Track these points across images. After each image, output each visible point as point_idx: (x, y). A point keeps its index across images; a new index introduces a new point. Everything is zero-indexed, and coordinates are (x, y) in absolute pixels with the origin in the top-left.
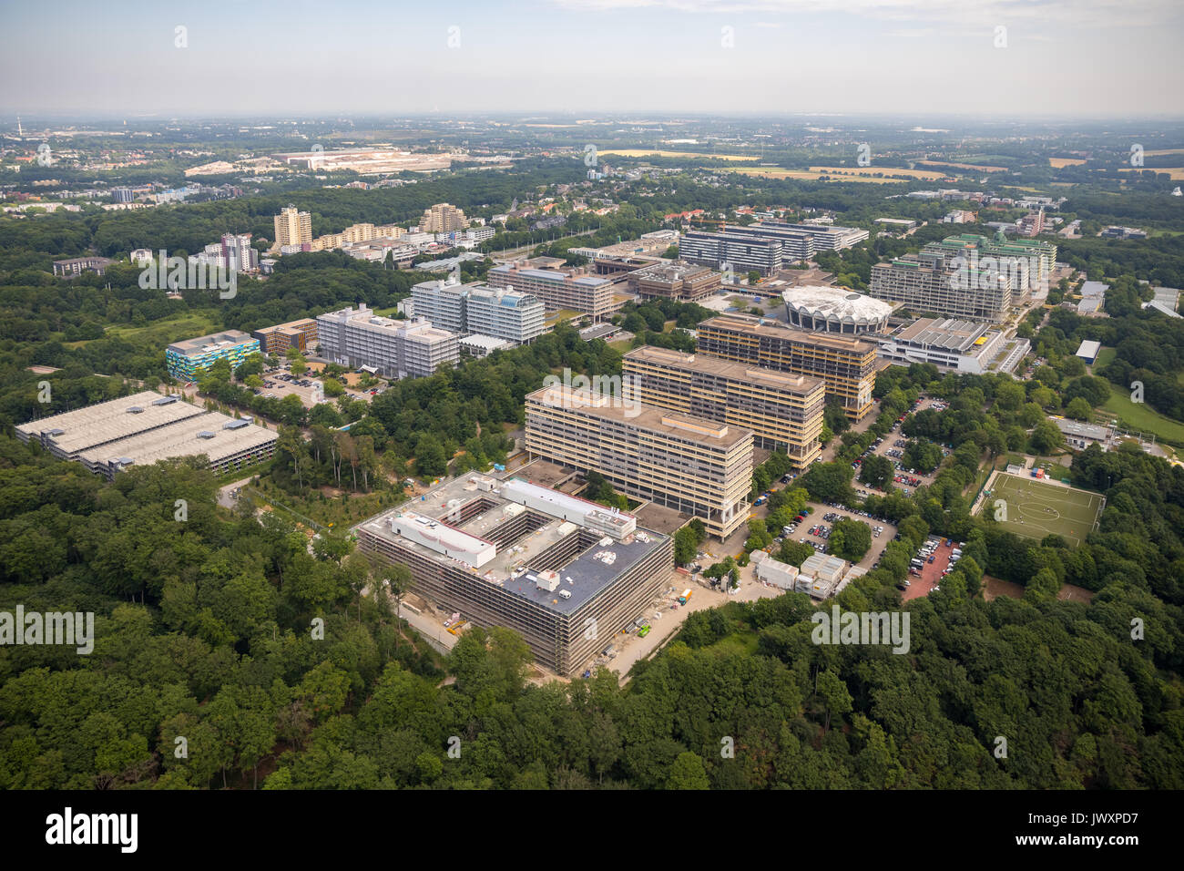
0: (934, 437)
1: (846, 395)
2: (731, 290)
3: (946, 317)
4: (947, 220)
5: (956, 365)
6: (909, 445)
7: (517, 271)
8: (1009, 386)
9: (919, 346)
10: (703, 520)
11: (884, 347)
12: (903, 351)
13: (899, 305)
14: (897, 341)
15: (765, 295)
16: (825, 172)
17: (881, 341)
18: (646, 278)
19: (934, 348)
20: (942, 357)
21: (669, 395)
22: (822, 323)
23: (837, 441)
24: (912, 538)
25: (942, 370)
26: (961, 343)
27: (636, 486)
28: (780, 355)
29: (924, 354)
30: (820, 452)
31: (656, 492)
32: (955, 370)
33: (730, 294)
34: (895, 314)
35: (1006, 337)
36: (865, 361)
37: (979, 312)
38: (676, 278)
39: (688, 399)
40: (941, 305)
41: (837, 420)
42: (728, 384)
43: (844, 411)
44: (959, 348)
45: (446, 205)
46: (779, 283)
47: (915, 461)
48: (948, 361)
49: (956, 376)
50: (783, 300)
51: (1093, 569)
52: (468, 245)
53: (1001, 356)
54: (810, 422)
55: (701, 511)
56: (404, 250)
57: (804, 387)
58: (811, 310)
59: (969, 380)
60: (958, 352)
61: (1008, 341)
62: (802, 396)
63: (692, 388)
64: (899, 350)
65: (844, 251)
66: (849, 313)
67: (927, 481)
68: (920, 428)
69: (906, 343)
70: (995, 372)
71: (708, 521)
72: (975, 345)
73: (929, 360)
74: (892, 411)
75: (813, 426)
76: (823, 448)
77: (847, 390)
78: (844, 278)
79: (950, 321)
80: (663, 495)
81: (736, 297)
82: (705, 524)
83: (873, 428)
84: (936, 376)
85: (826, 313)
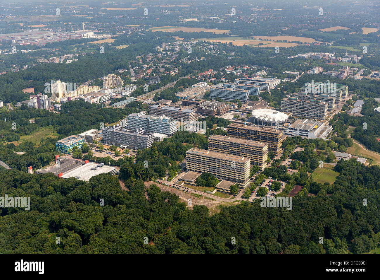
0: (299, 159)
1: (274, 147)
2: (232, 111)
3: (306, 119)
4: (312, 72)
5: (307, 136)
6: (291, 162)
7: (160, 108)
8: (323, 142)
9: (296, 130)
10: (239, 183)
11: (285, 131)
12: (291, 132)
13: (291, 114)
14: (289, 129)
15: (245, 112)
16: (261, 39)
17: (284, 128)
18: (204, 108)
19: (301, 130)
20: (303, 133)
21: (223, 150)
22: (265, 123)
23: (272, 162)
24: (291, 185)
25: (303, 137)
26: (309, 128)
27: (219, 176)
28: (254, 135)
29: (298, 133)
30: (267, 165)
31: (225, 177)
32: (307, 137)
33: (233, 112)
34: (290, 118)
35: (325, 125)
36: (279, 136)
37: (317, 116)
38: (215, 108)
39: (229, 151)
40: (305, 114)
41: (271, 155)
42: (241, 146)
43: (273, 153)
44: (309, 130)
45: (113, 75)
46: (249, 107)
47: (293, 166)
48: (305, 135)
49: (307, 140)
50: (252, 114)
51: (335, 189)
52: (128, 94)
53: (322, 132)
54: (264, 156)
55: (238, 181)
56: (105, 97)
57: (262, 146)
58: (262, 118)
59: (311, 141)
60: (308, 132)
61: (325, 126)
62: (262, 148)
63: (230, 147)
64: (290, 131)
65: (271, 90)
66: (274, 119)
67: (296, 171)
68: (295, 156)
69: (292, 129)
70: (319, 138)
71: (240, 184)
72: (314, 128)
73: (299, 135)
74: (287, 152)
75: (265, 157)
76: (267, 164)
77: (274, 146)
78: (272, 103)
79: (307, 120)
80: (227, 177)
81: (235, 113)
82: (239, 185)
83: (282, 157)
84: (301, 140)
85: (266, 119)
